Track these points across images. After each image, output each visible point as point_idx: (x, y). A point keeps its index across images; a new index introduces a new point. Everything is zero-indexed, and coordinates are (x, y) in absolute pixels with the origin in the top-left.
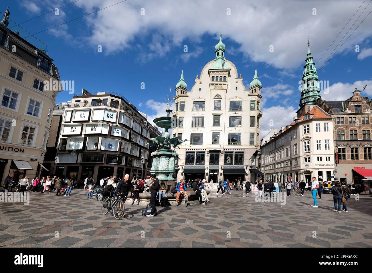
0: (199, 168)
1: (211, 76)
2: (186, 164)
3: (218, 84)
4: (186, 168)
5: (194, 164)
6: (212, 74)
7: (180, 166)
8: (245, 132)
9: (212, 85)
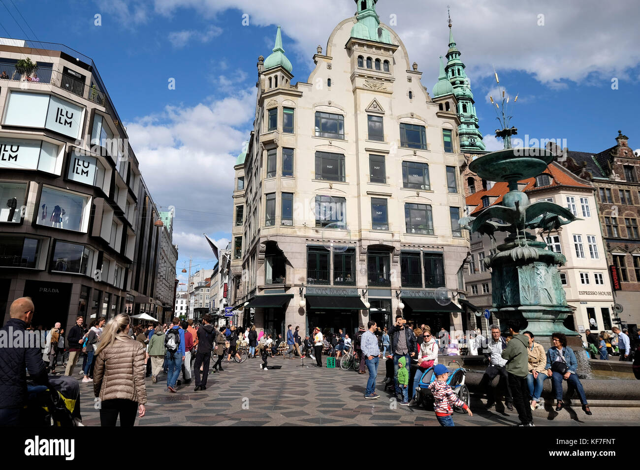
0: (342, 294)
1: (356, 54)
2: (308, 282)
3: (373, 78)
4: (310, 293)
5: (329, 283)
6: (358, 51)
7: (296, 286)
8: (441, 205)
9: (360, 76)
